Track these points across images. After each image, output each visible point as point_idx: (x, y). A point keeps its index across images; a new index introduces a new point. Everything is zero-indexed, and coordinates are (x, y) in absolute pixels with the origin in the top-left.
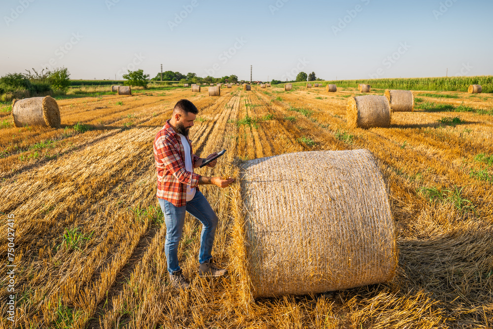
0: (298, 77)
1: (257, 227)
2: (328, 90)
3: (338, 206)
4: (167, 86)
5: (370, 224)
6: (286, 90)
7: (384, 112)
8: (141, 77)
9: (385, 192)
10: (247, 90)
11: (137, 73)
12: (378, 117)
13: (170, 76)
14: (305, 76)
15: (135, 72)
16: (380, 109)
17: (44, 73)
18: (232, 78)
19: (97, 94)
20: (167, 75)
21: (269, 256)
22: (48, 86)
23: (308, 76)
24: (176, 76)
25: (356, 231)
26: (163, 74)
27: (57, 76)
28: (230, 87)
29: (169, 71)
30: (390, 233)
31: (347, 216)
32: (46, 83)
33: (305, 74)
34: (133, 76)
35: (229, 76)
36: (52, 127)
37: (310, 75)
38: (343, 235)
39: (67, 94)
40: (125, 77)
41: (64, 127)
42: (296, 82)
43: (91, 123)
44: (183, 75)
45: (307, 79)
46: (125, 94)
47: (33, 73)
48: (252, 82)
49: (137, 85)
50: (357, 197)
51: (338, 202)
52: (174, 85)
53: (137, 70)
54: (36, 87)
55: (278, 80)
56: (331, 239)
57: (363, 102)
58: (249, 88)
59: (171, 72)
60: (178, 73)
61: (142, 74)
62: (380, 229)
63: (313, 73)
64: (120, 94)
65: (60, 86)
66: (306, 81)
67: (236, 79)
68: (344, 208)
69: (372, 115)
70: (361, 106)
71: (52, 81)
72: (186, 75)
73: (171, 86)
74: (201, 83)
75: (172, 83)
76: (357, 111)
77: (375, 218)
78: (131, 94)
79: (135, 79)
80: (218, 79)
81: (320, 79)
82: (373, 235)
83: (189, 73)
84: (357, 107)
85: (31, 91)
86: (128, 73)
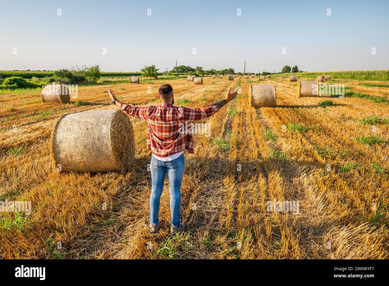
0: (283, 70)
1: (58, 140)
2: (290, 80)
3: (89, 132)
4: (174, 77)
5: (101, 140)
6: (260, 80)
7: (270, 96)
8: (153, 71)
9: (110, 127)
10: (230, 80)
11: (151, 68)
12: (266, 100)
13: (183, 69)
14: (289, 69)
15: (149, 67)
16: (267, 94)
17: (83, 68)
18: (229, 71)
19: (118, 82)
20: (181, 68)
21: (62, 152)
22: (84, 77)
23: (292, 68)
24: (187, 69)
25: (95, 143)
26: (178, 68)
27: (93, 71)
28: (222, 78)
29: (182, 66)
30: (109, 144)
31: (92, 136)
32: (83, 75)
33: (289, 67)
34: (148, 70)
35: (228, 69)
36: (63, 103)
37: (294, 68)
38: (89, 144)
39: (98, 82)
40: (143, 71)
41: (70, 103)
42: (282, 73)
43: (89, 101)
44: (192, 68)
45: (291, 71)
46: (135, 82)
47: (76, 69)
48: (245, 73)
49: (150, 76)
50: (98, 128)
51: (89, 131)
52: (180, 76)
53: (151, 65)
54: (75, 78)
55: (268, 72)
56: (84, 145)
57: (256, 90)
58: (231, 79)
59: (184, 66)
60: (189, 67)
61: (154, 68)
62: (105, 143)
63: (296, 66)
64: (131, 82)
65: (94, 77)
66: (290, 72)
67: (233, 72)
68: (91, 133)
69: (262, 98)
70: (254, 92)
71: (88, 74)
72: (195, 68)
73: (177, 77)
74: (203, 74)
75: (179, 74)
76: (251, 96)
77: (104, 138)
78: (139, 83)
79: (150, 72)
80: (219, 71)
81: (302, 71)
82: (102, 145)
83: (198, 67)
84: (251, 93)
85: (72, 80)
86: (145, 68)
